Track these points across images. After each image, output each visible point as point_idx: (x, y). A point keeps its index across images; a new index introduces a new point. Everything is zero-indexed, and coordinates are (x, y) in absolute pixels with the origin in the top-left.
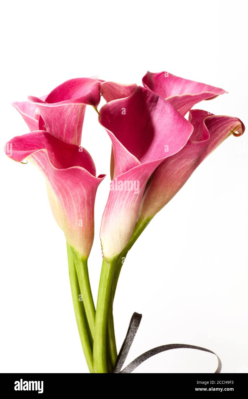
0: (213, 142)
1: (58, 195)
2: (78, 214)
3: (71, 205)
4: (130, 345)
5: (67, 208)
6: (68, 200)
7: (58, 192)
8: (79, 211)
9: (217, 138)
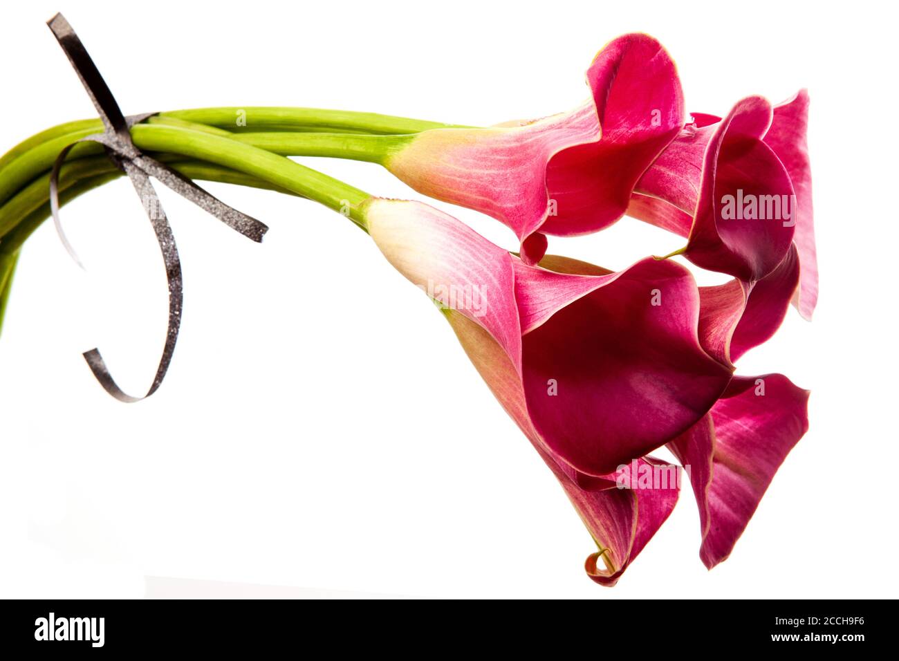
0: (584, 501)
1: (517, 141)
2: (469, 176)
3: (490, 164)
4: (199, 203)
5: (487, 153)
6: (500, 161)
7: (521, 141)
8: (474, 180)
9: (591, 512)
